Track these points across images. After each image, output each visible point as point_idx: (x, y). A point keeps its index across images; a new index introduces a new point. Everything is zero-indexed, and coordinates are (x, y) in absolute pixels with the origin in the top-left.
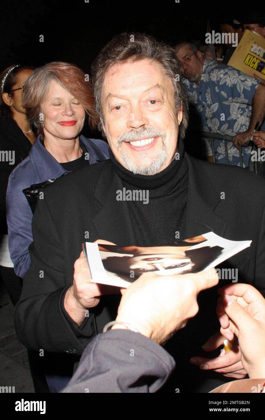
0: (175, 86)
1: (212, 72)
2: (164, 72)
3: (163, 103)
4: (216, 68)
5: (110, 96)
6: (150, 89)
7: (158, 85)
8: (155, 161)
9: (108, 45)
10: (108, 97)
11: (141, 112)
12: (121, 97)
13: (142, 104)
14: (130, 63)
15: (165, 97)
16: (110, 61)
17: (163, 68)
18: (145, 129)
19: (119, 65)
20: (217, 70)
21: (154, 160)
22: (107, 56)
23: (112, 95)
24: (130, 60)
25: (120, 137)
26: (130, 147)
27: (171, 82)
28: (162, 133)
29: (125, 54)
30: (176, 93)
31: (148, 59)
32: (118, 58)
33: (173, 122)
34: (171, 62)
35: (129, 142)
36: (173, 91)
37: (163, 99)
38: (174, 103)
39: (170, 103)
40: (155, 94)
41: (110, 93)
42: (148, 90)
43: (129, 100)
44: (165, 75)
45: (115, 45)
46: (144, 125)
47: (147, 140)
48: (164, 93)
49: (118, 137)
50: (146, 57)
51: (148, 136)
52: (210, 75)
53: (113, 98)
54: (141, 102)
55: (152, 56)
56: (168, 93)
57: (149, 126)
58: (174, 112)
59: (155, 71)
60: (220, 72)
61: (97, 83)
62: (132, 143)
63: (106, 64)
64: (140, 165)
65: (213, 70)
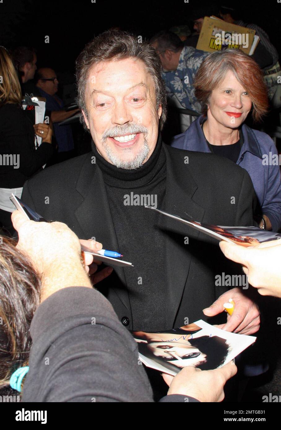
0: (157, 83)
1: (189, 60)
2: (146, 70)
3: (146, 100)
4: (192, 56)
5: (95, 92)
6: (135, 87)
7: (142, 83)
8: (138, 156)
9: (93, 43)
10: (92, 93)
11: (125, 109)
12: (105, 93)
13: (126, 101)
14: (115, 62)
15: (148, 95)
16: (96, 59)
17: (145, 66)
18: (129, 125)
19: (105, 64)
20: (193, 58)
21: (137, 154)
22: (93, 54)
23: (97, 91)
24: (114, 59)
25: (104, 133)
26: (115, 143)
27: (152, 79)
28: (145, 129)
29: (111, 53)
30: (157, 90)
31: (132, 58)
32: (103, 57)
33: (154, 118)
34: (153, 60)
35: (113, 138)
36: (155, 88)
37: (146, 97)
38: (155, 100)
39: (152, 100)
40: (139, 92)
41: (94, 89)
42: (133, 87)
43: (113, 97)
44: (148, 73)
45: (101, 43)
46: (128, 122)
47: (130, 136)
48: (147, 91)
49: (103, 132)
50: (131, 55)
51: (132, 131)
52: (186, 63)
53: (98, 94)
54: (125, 99)
55: (136, 55)
56: (150, 90)
57: (132, 123)
58: (155, 109)
59: (139, 69)
60: (195, 60)
61: (81, 79)
62: (116, 138)
63: (91, 62)
64: (124, 160)
65: (189, 58)
